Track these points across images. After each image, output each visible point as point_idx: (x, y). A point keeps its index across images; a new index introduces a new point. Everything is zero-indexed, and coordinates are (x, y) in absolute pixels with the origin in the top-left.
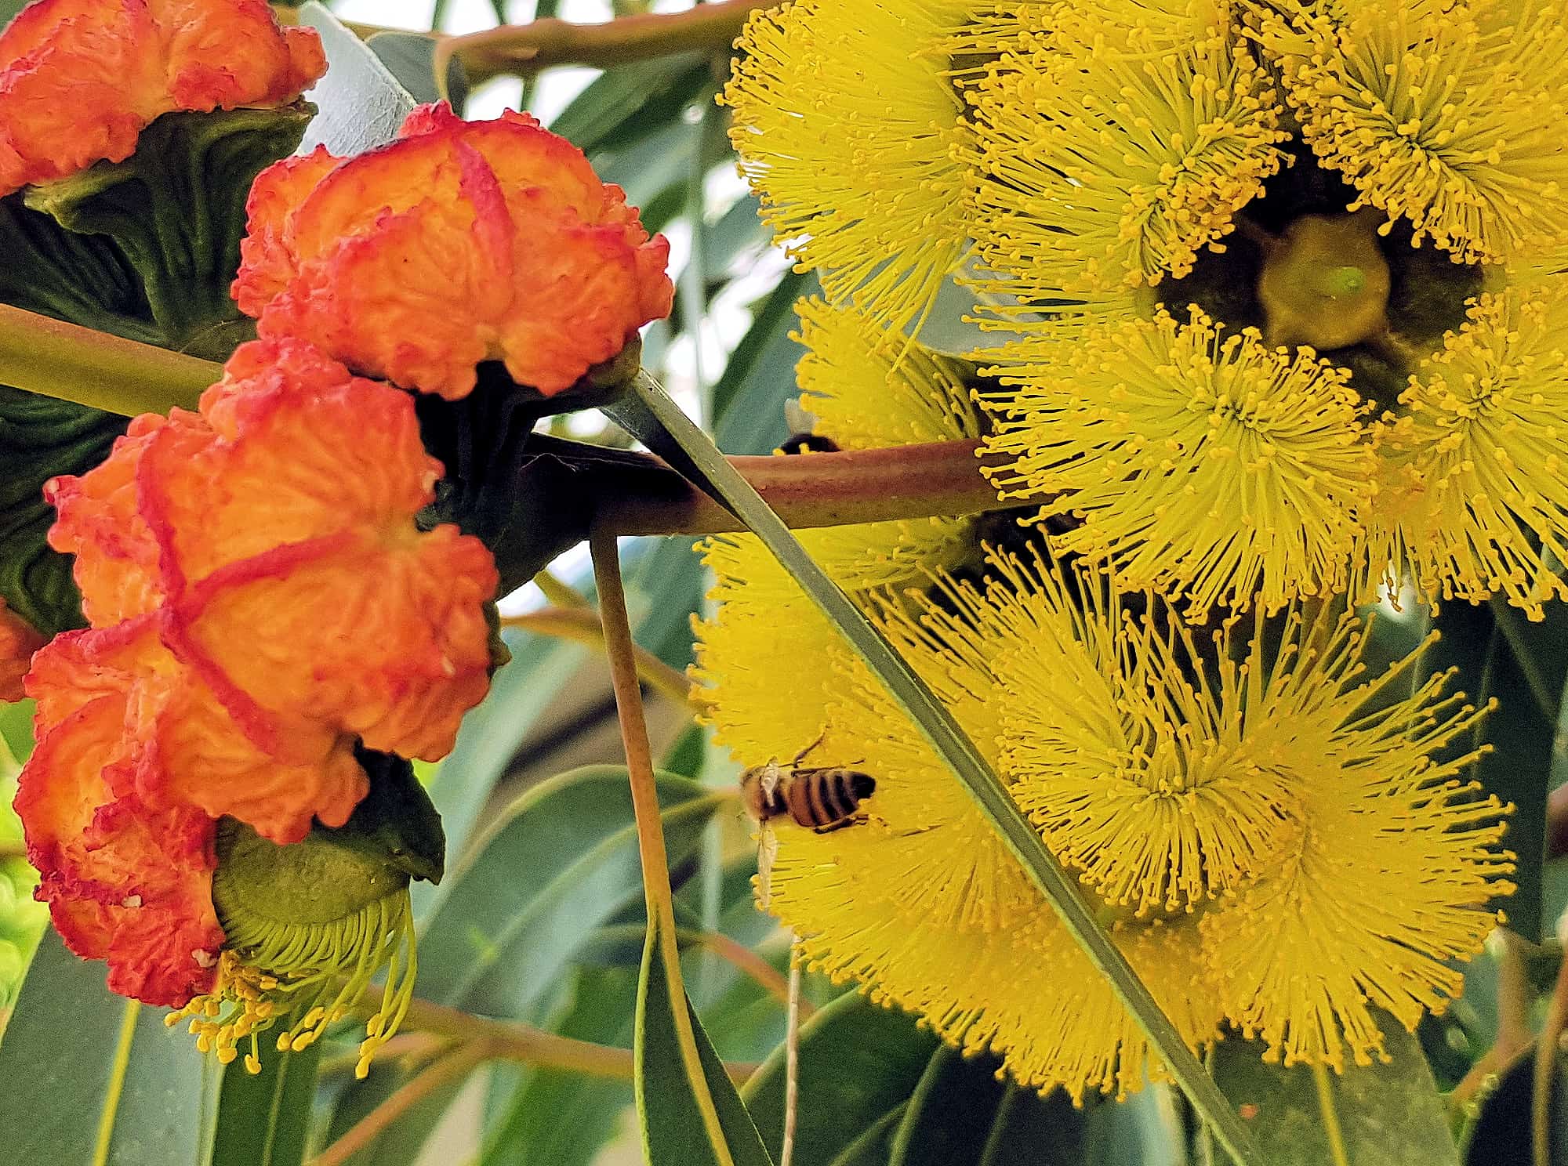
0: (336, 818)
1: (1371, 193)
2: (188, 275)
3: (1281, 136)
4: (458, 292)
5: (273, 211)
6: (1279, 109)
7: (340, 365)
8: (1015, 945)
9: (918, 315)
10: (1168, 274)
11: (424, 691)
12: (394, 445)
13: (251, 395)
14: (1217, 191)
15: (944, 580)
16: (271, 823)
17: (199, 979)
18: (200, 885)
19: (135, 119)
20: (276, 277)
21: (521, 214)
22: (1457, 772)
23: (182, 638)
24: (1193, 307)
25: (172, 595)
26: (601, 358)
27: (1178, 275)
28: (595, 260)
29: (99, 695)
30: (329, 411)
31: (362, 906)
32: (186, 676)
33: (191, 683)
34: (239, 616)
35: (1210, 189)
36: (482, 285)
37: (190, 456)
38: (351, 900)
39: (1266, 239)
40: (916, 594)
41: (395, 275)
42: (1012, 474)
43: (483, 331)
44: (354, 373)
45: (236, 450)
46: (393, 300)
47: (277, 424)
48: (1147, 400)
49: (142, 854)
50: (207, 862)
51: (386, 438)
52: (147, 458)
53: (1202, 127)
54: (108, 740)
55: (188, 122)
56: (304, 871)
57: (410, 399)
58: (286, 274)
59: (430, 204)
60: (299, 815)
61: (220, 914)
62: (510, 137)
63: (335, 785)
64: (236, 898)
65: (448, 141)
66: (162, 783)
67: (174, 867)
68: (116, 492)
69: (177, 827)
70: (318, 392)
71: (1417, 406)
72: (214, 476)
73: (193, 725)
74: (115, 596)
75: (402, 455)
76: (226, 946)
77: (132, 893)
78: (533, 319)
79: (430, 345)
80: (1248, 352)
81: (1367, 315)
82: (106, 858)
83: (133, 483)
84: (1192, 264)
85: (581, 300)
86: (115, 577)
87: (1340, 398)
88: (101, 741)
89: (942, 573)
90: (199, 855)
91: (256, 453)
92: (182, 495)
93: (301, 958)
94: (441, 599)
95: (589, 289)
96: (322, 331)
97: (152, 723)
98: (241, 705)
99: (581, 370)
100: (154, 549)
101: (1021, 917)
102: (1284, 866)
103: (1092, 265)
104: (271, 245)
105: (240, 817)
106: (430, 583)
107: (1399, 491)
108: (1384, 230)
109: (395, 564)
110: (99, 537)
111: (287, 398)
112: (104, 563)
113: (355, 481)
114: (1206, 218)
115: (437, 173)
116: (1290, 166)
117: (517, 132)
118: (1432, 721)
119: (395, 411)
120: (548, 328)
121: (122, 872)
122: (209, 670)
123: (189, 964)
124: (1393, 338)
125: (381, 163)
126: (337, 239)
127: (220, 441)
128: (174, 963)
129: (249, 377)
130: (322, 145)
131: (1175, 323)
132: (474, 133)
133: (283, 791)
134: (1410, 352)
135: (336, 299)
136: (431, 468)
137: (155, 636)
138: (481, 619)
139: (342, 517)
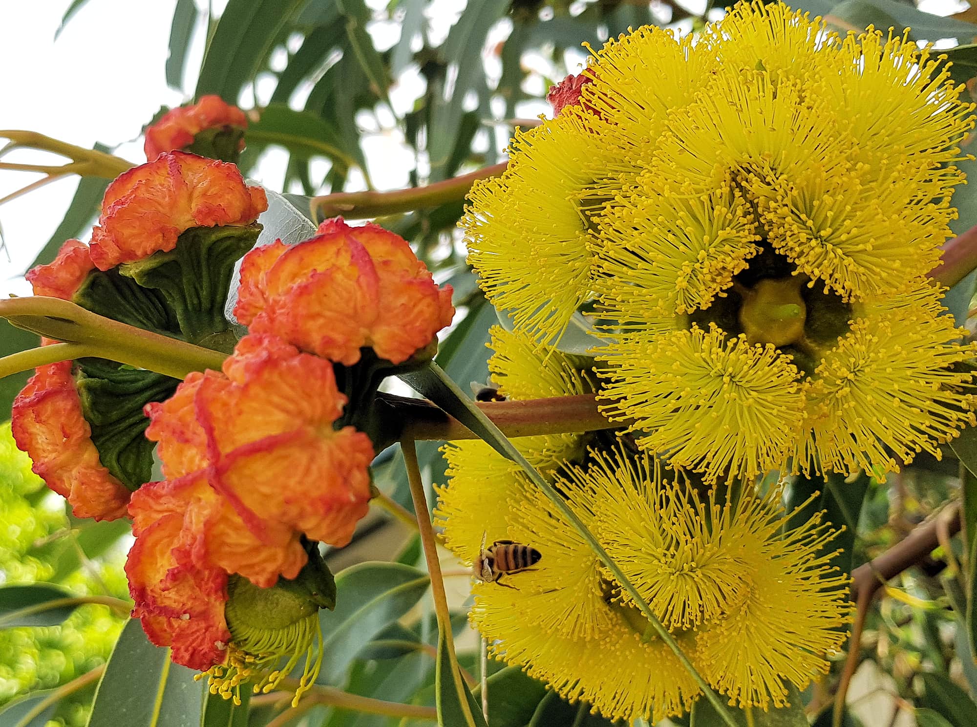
0: (291, 574)
1: (805, 266)
2: (198, 309)
3: (758, 238)
4: (351, 311)
5: (254, 272)
6: (757, 224)
7: (293, 348)
8: (602, 647)
9: (559, 333)
10: (698, 308)
11: (339, 510)
12: (323, 386)
13: (253, 361)
14: (725, 265)
15: (566, 465)
16: (258, 577)
17: (218, 655)
18: (219, 609)
19: (176, 230)
20: (257, 305)
21: (382, 274)
22: (828, 561)
23: (219, 482)
24: (712, 325)
25: (214, 460)
26: (421, 345)
27: (704, 307)
28: (419, 296)
29: (166, 514)
30: (290, 369)
31: (297, 621)
32: (220, 501)
33: (222, 505)
34: (247, 472)
35: (721, 265)
36: (363, 307)
37: (220, 391)
38: (292, 617)
39: (744, 291)
40: (553, 472)
41: (320, 303)
42: (616, 409)
43: (363, 331)
44: (301, 350)
45: (245, 388)
46: (318, 315)
47: (266, 375)
48: (688, 371)
49: (190, 593)
50: (224, 597)
51: (319, 383)
52: (199, 393)
53: (720, 232)
54: (172, 536)
55: (200, 232)
56: (269, 602)
57: (330, 364)
58: (261, 303)
59: (336, 268)
60: (273, 573)
61: (228, 623)
62: (373, 235)
63: (291, 558)
64: (236, 616)
65: (343, 236)
66: (206, 556)
67: (206, 600)
68: (182, 410)
69: (208, 580)
70: (285, 360)
71: (826, 374)
72: (233, 402)
73: (222, 527)
74: (181, 463)
75: (327, 392)
76: (230, 640)
77: (185, 613)
78: (389, 325)
79: (339, 338)
80: (742, 346)
81: (795, 329)
82: (170, 595)
83: (193, 405)
84: (711, 302)
85: (412, 316)
86: (181, 452)
87: (788, 369)
88: (168, 537)
89: (565, 462)
90: (220, 594)
91: (255, 390)
92: (217, 412)
93: (268, 646)
94: (347, 463)
95: (416, 310)
96: (283, 331)
97: (202, 525)
98: (249, 516)
99: (412, 351)
100: (203, 437)
101: (605, 634)
102: (742, 608)
103: (660, 303)
104: (253, 289)
105: (242, 574)
106: (342, 456)
107: (815, 417)
108: (810, 285)
109: (325, 446)
110: (174, 432)
111: (270, 363)
112: (175, 444)
113: (305, 405)
114: (719, 279)
115: (338, 253)
116: (760, 253)
117: (377, 232)
118: (815, 537)
119: (323, 370)
120: (396, 330)
121: (179, 602)
122: (232, 498)
123: (214, 649)
124: (808, 341)
125: (310, 248)
126: (290, 285)
127: (234, 384)
128: (205, 648)
129: (248, 352)
130: (279, 239)
131: (702, 332)
132: (355, 233)
133: (265, 561)
134: (817, 348)
135: (291, 314)
136: (341, 398)
137: (205, 481)
138: (366, 474)
139: (298, 422)
